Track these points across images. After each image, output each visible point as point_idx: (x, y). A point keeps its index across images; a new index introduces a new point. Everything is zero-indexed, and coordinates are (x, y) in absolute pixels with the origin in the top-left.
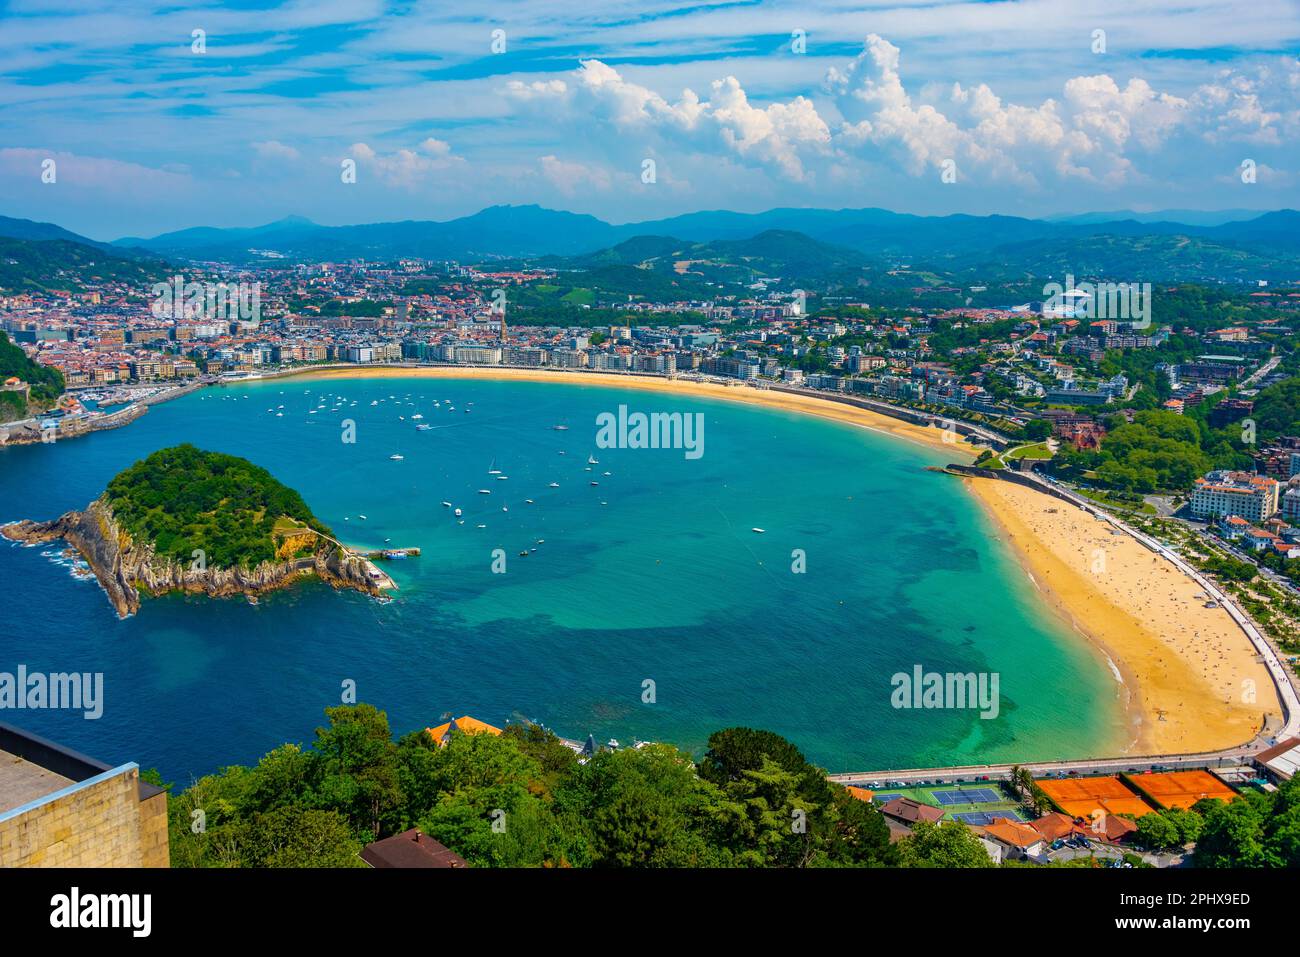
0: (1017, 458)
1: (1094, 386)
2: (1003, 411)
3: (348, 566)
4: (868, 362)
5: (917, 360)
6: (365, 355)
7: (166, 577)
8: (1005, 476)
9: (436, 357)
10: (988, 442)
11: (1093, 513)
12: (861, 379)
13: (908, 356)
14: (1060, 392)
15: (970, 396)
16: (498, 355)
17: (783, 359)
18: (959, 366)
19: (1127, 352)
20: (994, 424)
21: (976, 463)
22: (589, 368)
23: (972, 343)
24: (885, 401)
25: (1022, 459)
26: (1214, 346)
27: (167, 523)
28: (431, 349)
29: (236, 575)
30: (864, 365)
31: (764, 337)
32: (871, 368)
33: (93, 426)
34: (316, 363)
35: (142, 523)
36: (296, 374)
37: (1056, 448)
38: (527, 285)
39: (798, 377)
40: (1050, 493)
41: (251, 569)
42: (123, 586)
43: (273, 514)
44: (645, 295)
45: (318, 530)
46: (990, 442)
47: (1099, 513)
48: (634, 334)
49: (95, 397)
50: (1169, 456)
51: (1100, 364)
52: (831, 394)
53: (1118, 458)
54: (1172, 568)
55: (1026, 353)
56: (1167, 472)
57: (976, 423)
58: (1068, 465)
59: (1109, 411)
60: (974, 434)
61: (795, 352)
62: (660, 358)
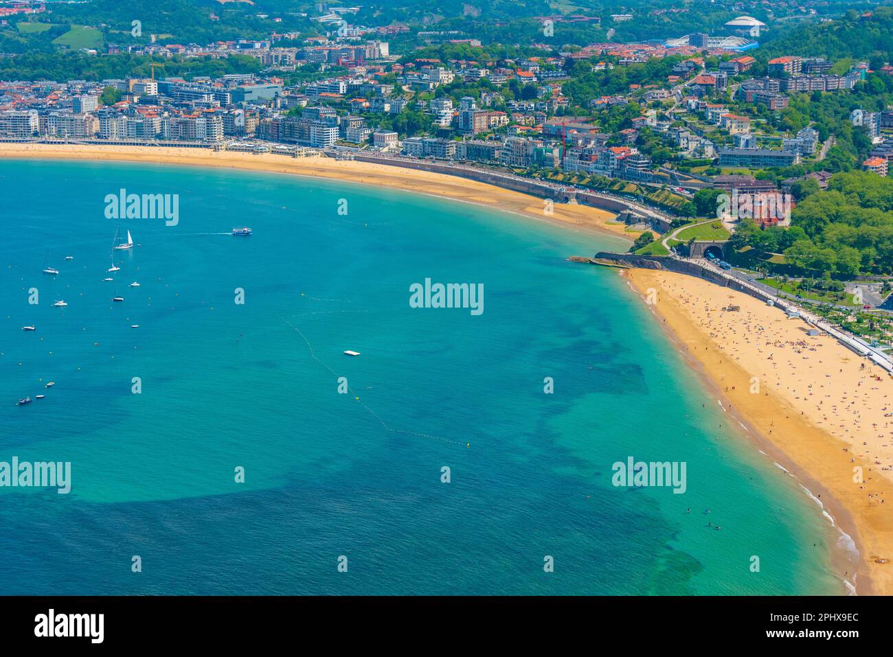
0: (685, 242)
1: (778, 143)
2: (663, 179)
4: (484, 118)
5: (549, 114)
8: (670, 265)
10: (646, 221)
11: (783, 308)
12: (477, 142)
13: (537, 110)
14: (735, 152)
15: (622, 160)
17: (371, 118)
18: (604, 121)
19: (815, 98)
20: (652, 197)
21: (632, 250)
22: (101, 137)
23: (621, 89)
24: (510, 170)
25: (691, 242)
30: (480, 123)
31: (342, 85)
32: (489, 127)
37: (733, 226)
38: (4, 22)
39: (392, 142)
40: (729, 286)
46: (648, 220)
47: (794, 309)
48: (163, 89)
50: (874, 231)
51: (784, 114)
52: (438, 164)
53: (811, 235)
54: (884, 374)
55: (690, 101)
56: (871, 251)
57: (631, 197)
58: (749, 248)
59: (797, 174)
60: (628, 211)
61: (387, 107)
62: (201, 120)
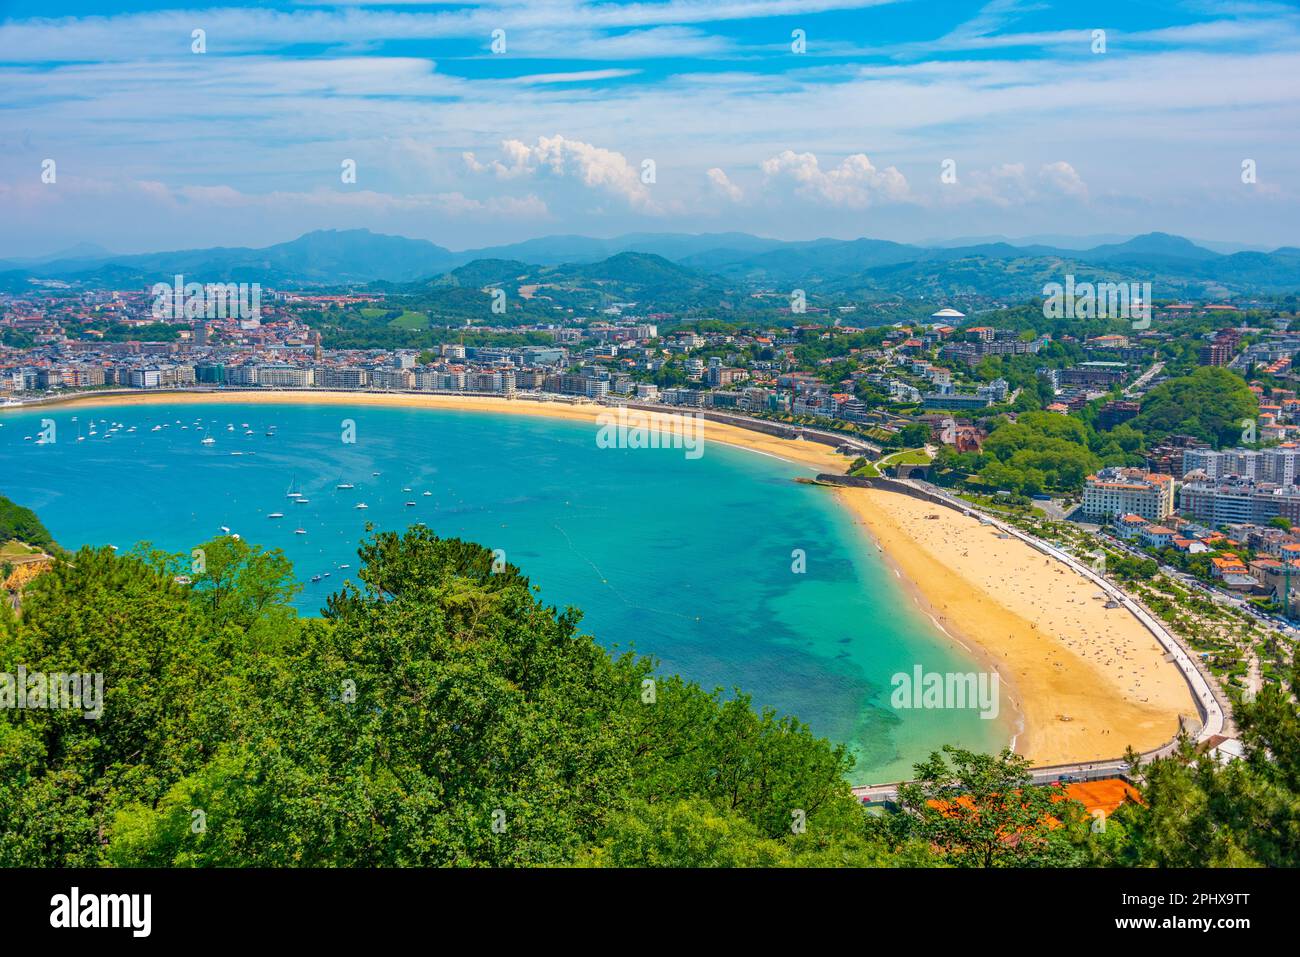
0: (894, 465)
1: (973, 390)
2: (876, 419)
4: (729, 374)
5: (782, 373)
6: (151, 379)
8: (879, 484)
9: (236, 380)
10: (860, 452)
11: (977, 518)
12: (722, 392)
13: (772, 368)
14: (937, 396)
15: (841, 405)
16: (310, 376)
17: (637, 375)
18: (828, 375)
19: (1006, 358)
20: (868, 433)
21: (848, 472)
22: (418, 389)
23: (843, 353)
24: (749, 414)
25: (898, 466)
26: (1095, 353)
28: (231, 371)
30: (725, 377)
31: (614, 349)
32: (733, 381)
34: (90, 388)
36: (65, 401)
37: (934, 454)
38: (351, 308)
39: (652, 393)
40: (931, 500)
44: (485, 318)
45: (57, 556)
46: (862, 451)
47: (986, 518)
48: (469, 354)
50: (1056, 455)
51: (979, 369)
52: (690, 410)
53: (1002, 460)
54: (1066, 569)
55: (900, 358)
56: (1054, 472)
57: (849, 433)
58: (949, 470)
59: (990, 414)
60: (846, 445)
61: (649, 366)
62: (497, 376)
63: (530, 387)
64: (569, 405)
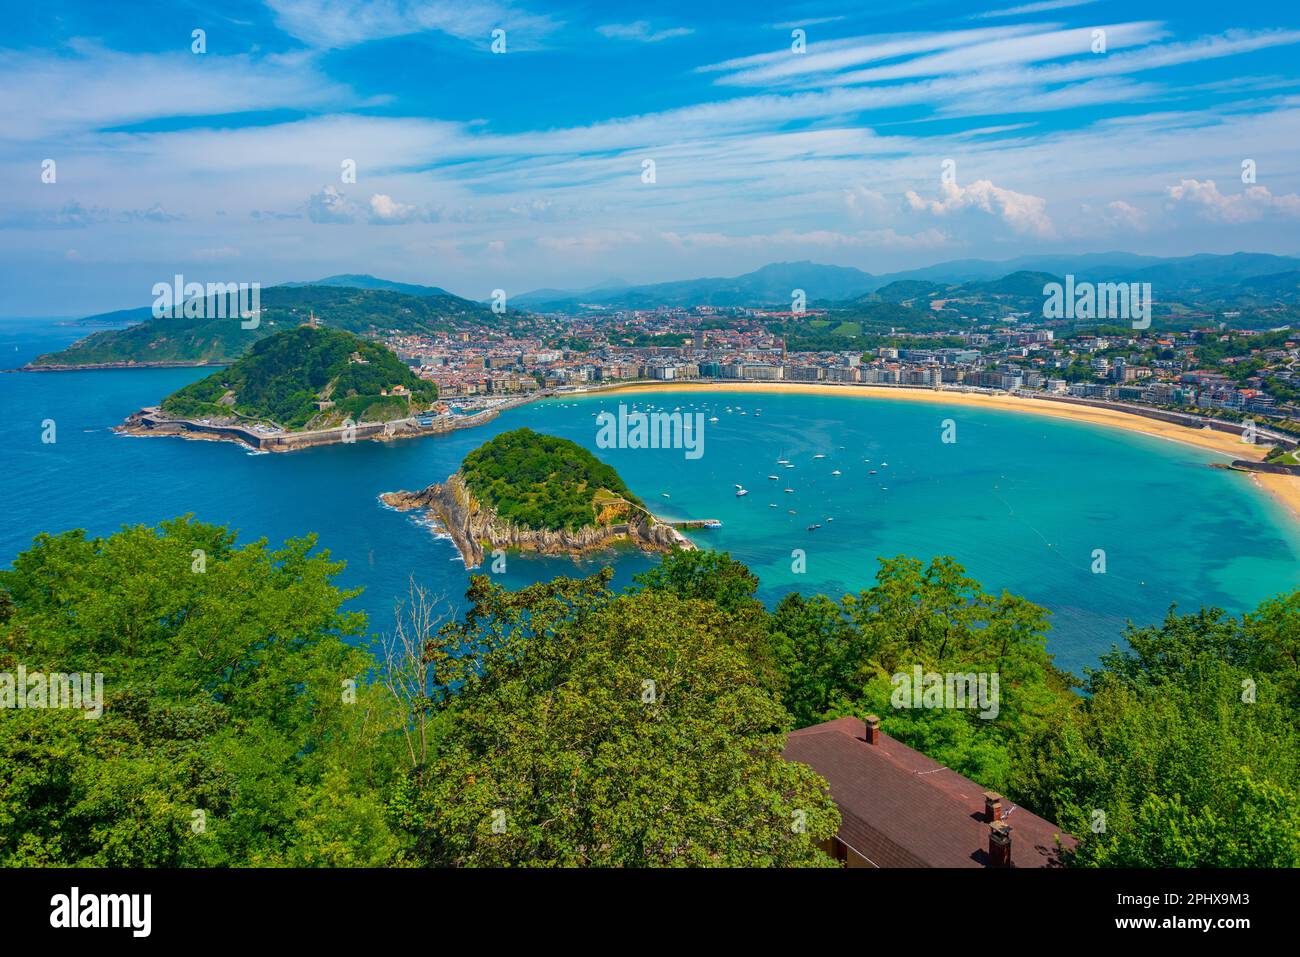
2: (1287, 412)
3: (657, 532)
4: (1133, 371)
5: (1184, 370)
6: (669, 373)
7: (506, 536)
9: (727, 375)
10: (1274, 442)
12: (1127, 387)
13: (1174, 366)
15: (1248, 399)
16: (780, 372)
17: (1047, 372)
18: (1232, 372)
20: (1277, 425)
21: (1264, 460)
22: (862, 383)
23: (1243, 353)
24: (1154, 406)
27: (507, 491)
28: (724, 368)
29: (562, 536)
30: (1130, 374)
31: (1025, 352)
32: (1137, 377)
33: (457, 425)
34: (629, 380)
35: (488, 491)
36: (613, 389)
38: (803, 320)
39: (1061, 386)
41: (575, 531)
42: (472, 542)
43: (594, 485)
44: (906, 326)
45: (631, 501)
48: (901, 355)
49: (460, 405)
52: (1097, 401)
57: (1257, 424)
60: (1257, 435)
61: (1058, 364)
62: (927, 372)
63: (952, 381)
64: (987, 396)
